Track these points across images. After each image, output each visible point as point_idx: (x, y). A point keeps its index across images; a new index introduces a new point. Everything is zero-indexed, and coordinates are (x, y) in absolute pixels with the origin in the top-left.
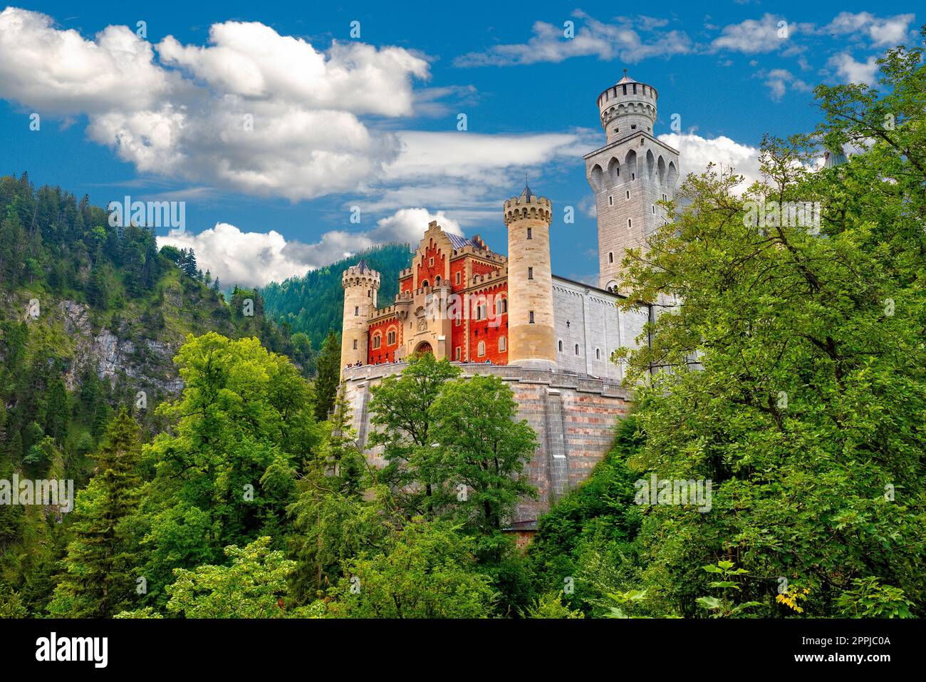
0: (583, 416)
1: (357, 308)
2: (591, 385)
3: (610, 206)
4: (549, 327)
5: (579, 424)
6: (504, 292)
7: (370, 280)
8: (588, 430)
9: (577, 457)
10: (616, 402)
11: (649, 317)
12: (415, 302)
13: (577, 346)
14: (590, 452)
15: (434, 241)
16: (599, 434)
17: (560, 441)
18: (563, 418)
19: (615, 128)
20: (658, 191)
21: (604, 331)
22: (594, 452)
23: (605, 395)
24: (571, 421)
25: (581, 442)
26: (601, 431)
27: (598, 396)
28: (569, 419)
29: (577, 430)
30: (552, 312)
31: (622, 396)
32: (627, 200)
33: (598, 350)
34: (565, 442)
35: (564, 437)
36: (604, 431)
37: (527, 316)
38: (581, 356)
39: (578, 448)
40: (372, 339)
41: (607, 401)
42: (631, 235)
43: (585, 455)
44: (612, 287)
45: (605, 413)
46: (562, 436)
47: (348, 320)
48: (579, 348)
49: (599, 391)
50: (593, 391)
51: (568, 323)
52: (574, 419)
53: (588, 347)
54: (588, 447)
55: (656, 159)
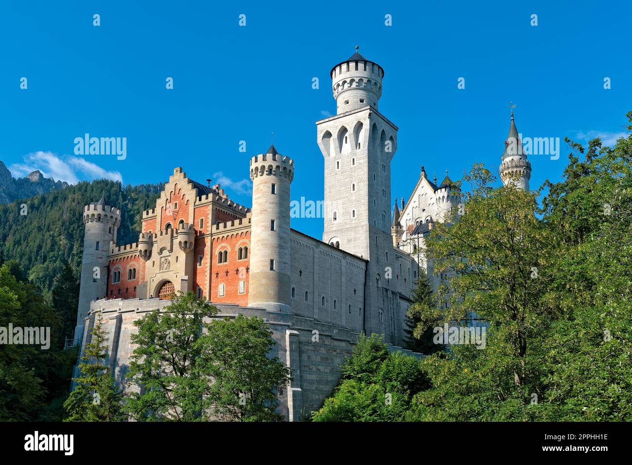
0: (317, 355)
1: (98, 243)
2: (324, 329)
3: (336, 170)
4: (286, 275)
5: (312, 362)
6: (246, 240)
7: (112, 217)
8: (320, 367)
9: (309, 390)
10: (343, 344)
11: (366, 271)
12: (158, 242)
13: (307, 292)
14: (321, 386)
15: (179, 187)
16: (328, 371)
17: (296, 376)
18: (300, 356)
19: (346, 100)
20: (379, 162)
21: (330, 282)
22: (323, 386)
23: (335, 338)
24: (306, 358)
25: (314, 377)
26: (330, 368)
27: (330, 338)
28: (305, 357)
29: (311, 367)
30: (289, 262)
31: (348, 339)
32: (352, 166)
33: (323, 297)
34: (301, 377)
35: (300, 372)
36: (333, 369)
37: (268, 263)
38: (309, 302)
39: (311, 382)
40: (112, 273)
41: (336, 343)
42: (354, 198)
43: (316, 389)
44: (335, 243)
45: (334, 353)
46: (299, 371)
47: (87, 254)
48: (309, 295)
49: (330, 334)
50: (326, 334)
51: (301, 272)
52: (309, 357)
53: (316, 294)
54: (319, 382)
55: (380, 132)
